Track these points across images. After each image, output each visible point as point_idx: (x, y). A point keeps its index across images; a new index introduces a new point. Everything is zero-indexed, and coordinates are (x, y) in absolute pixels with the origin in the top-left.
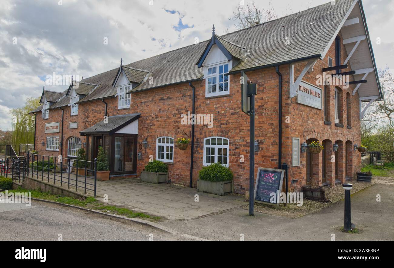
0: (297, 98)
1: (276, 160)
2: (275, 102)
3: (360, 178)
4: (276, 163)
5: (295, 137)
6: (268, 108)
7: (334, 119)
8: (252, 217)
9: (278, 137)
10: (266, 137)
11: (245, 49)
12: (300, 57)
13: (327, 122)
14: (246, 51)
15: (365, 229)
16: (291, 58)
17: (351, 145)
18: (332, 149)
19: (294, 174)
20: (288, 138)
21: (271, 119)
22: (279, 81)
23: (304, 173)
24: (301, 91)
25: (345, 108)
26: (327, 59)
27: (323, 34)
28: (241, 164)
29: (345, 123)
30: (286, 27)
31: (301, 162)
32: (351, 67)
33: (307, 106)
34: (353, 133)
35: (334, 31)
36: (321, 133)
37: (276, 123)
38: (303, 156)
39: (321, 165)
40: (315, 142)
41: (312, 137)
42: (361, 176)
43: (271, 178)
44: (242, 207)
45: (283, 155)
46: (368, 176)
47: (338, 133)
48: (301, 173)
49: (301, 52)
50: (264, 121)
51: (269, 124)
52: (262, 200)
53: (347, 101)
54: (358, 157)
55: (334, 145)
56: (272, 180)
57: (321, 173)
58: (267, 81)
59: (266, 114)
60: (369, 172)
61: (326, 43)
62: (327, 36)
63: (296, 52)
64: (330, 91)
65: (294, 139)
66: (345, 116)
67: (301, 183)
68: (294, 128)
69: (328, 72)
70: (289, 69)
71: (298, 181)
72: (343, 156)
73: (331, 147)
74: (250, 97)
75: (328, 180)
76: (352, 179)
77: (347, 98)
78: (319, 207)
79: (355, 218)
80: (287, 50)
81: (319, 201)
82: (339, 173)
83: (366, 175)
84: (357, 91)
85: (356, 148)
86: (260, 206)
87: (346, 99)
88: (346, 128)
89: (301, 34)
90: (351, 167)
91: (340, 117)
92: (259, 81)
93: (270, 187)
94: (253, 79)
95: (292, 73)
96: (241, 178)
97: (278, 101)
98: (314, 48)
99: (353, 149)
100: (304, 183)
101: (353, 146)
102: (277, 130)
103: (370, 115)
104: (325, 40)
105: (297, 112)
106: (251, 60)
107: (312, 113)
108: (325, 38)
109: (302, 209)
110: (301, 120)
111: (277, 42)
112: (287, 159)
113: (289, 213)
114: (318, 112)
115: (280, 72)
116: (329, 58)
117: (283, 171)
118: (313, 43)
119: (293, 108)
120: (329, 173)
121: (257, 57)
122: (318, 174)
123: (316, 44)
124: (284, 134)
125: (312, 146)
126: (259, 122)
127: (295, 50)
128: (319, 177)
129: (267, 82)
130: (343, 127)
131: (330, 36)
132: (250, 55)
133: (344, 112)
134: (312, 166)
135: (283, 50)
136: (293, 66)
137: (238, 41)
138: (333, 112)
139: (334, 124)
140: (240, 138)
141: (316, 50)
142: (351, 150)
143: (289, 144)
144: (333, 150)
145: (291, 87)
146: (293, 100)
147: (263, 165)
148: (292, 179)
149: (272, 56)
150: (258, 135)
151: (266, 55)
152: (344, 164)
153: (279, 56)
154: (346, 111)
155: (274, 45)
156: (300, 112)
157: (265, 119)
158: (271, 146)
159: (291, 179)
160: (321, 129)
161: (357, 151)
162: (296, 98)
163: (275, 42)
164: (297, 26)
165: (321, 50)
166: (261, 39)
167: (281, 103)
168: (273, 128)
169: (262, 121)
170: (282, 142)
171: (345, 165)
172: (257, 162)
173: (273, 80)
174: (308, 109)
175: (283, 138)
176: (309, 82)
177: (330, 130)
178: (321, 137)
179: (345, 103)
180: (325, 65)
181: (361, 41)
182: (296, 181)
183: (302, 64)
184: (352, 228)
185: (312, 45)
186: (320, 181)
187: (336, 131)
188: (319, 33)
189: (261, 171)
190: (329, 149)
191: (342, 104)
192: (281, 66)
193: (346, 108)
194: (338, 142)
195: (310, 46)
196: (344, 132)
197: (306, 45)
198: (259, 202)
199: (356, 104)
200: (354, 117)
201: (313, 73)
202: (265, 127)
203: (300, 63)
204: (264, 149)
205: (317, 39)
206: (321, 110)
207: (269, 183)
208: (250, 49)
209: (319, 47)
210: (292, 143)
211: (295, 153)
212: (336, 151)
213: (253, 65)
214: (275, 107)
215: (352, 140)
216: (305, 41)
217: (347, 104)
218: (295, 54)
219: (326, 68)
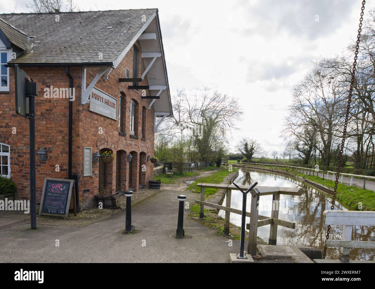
0: (90, 106)
1: (65, 170)
2: (65, 107)
3: (152, 186)
4: (66, 173)
5: (86, 147)
6: (57, 114)
7: (129, 131)
8: (34, 230)
9: (68, 146)
10: (55, 145)
11: (32, 39)
12: (92, 61)
13: (122, 132)
14: (33, 42)
15: (143, 229)
16: (83, 60)
17: (145, 156)
18: (126, 159)
19: (86, 184)
20: (79, 147)
21: (61, 126)
22: (70, 84)
23: (96, 182)
24: (94, 99)
25: (140, 121)
26: (125, 69)
27: (118, 41)
28: (26, 175)
29: (140, 135)
30: (84, 24)
31: (93, 172)
32: (148, 82)
33: (101, 115)
34: (147, 145)
35: (129, 41)
36: (115, 144)
37: (66, 130)
38: (96, 166)
39: (114, 175)
40: (108, 152)
41: (106, 147)
42: (153, 184)
43: (59, 188)
44: (25, 221)
45: (73, 164)
46: (158, 184)
47: (133, 145)
48: (93, 183)
49: (94, 57)
50: (52, 128)
51: (58, 131)
52: (49, 212)
53: (143, 114)
54: (151, 167)
55: (128, 155)
56: (60, 191)
57: (114, 182)
58: (56, 82)
59: (55, 120)
60: (159, 180)
61: (120, 52)
62: (121, 44)
63: (89, 55)
64: (126, 102)
65: (85, 148)
66: (140, 128)
67: (94, 192)
68: (86, 137)
69: (125, 83)
70: (80, 72)
71: (90, 191)
72: (137, 166)
73: (125, 157)
74: (29, 98)
75: (123, 188)
76: (145, 187)
77: (143, 111)
78: (109, 214)
79: (138, 221)
80: (80, 50)
81: (110, 209)
82: (133, 181)
83: (156, 183)
84: (153, 105)
85: (149, 159)
86: (47, 218)
87: (142, 113)
88: (141, 140)
89: (97, 36)
90: (145, 176)
91: (136, 129)
92: (46, 81)
93: (57, 198)
94: (39, 77)
95: (84, 77)
96: (27, 189)
97: (68, 106)
98: (107, 54)
99: (146, 159)
100: (96, 192)
101: (147, 157)
102: (67, 138)
103: (168, 130)
104: (120, 49)
105: (89, 120)
106: (38, 54)
107: (106, 122)
108: (120, 46)
109: (92, 217)
110: (94, 129)
111: (71, 39)
112: (78, 168)
113: (77, 222)
114: (113, 123)
115: (70, 74)
116: (127, 69)
117: (72, 182)
118: (108, 49)
119: (85, 115)
120: (123, 182)
121: (45, 52)
122: (111, 184)
123: (110, 51)
124: (75, 142)
125: (104, 156)
126: (47, 128)
127: (89, 53)
128: (113, 186)
129: (56, 84)
130: (137, 139)
131: (124, 46)
132: (38, 48)
133: (140, 125)
134: (106, 176)
135: (75, 50)
136: (85, 70)
137: (24, 27)
138: (128, 124)
139: (129, 136)
140: (24, 144)
141: (109, 57)
142: (145, 161)
143: (80, 154)
144: (127, 161)
145: (82, 93)
146: (85, 108)
147: (52, 175)
148: (83, 189)
149: (63, 54)
150: (46, 142)
151: (56, 51)
152: (137, 174)
153: (71, 55)
154: (141, 124)
155: (66, 42)
156: (93, 121)
157: (53, 125)
158: (60, 155)
159: (81, 189)
160: (115, 139)
161: (150, 161)
162: (88, 105)
163: (68, 39)
164: (95, 26)
165: (114, 58)
166: (54, 31)
167: (72, 109)
168: (63, 135)
169: (51, 127)
170: (73, 151)
171: (139, 174)
172: (45, 172)
173: (63, 82)
174: (102, 119)
175: (74, 147)
176: (103, 90)
177: (124, 141)
178: (115, 148)
179: (140, 116)
180: (121, 76)
181: (157, 57)
182: (88, 191)
183: (96, 69)
184: (132, 230)
185: (107, 51)
186: (114, 190)
187: (130, 142)
188: (115, 40)
189: (48, 181)
190: (124, 160)
191: (138, 117)
192: (71, 68)
193: (142, 121)
194: (133, 153)
195: (104, 51)
196: (138, 144)
197: (100, 50)
198: (46, 214)
199: (151, 118)
200: (149, 130)
201: (108, 81)
202: (53, 134)
203: (94, 69)
204: (53, 158)
205: (112, 46)
206: (116, 120)
207: (57, 193)
208: (38, 40)
209: (112, 54)
210: (83, 152)
211: (86, 162)
212: (130, 161)
213: (39, 61)
214: (65, 113)
215: (145, 152)
216: (100, 45)
217: (143, 117)
218: (87, 57)
219: (122, 78)
